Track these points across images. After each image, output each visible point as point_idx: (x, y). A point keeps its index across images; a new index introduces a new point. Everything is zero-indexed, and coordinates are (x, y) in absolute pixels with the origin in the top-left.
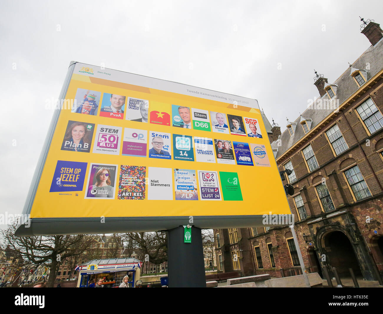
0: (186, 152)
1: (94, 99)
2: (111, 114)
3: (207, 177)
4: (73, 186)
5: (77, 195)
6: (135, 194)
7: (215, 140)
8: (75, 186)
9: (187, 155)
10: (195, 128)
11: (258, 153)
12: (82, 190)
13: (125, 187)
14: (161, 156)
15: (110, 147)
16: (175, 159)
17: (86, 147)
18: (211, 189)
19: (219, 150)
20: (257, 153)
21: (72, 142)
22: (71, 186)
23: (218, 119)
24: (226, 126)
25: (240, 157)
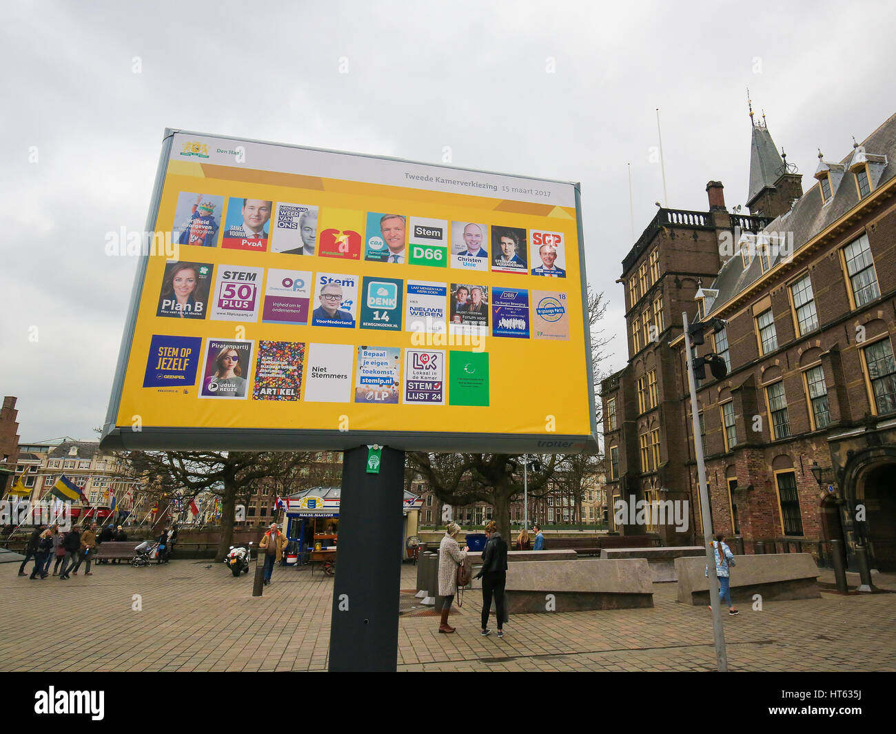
0: (386, 313)
1: (211, 211)
2: (244, 242)
3: (422, 361)
4: (179, 377)
5: (186, 392)
6: (282, 392)
7: (453, 286)
8: (183, 377)
9: (387, 319)
10: (413, 261)
11: (547, 311)
12: (194, 384)
13: (267, 379)
14: (336, 322)
15: (241, 309)
16: (362, 327)
17: (199, 309)
18: (427, 384)
19: (457, 306)
20: (544, 312)
21: (174, 301)
22: (176, 377)
23: (469, 238)
24: (483, 254)
25: (503, 320)
